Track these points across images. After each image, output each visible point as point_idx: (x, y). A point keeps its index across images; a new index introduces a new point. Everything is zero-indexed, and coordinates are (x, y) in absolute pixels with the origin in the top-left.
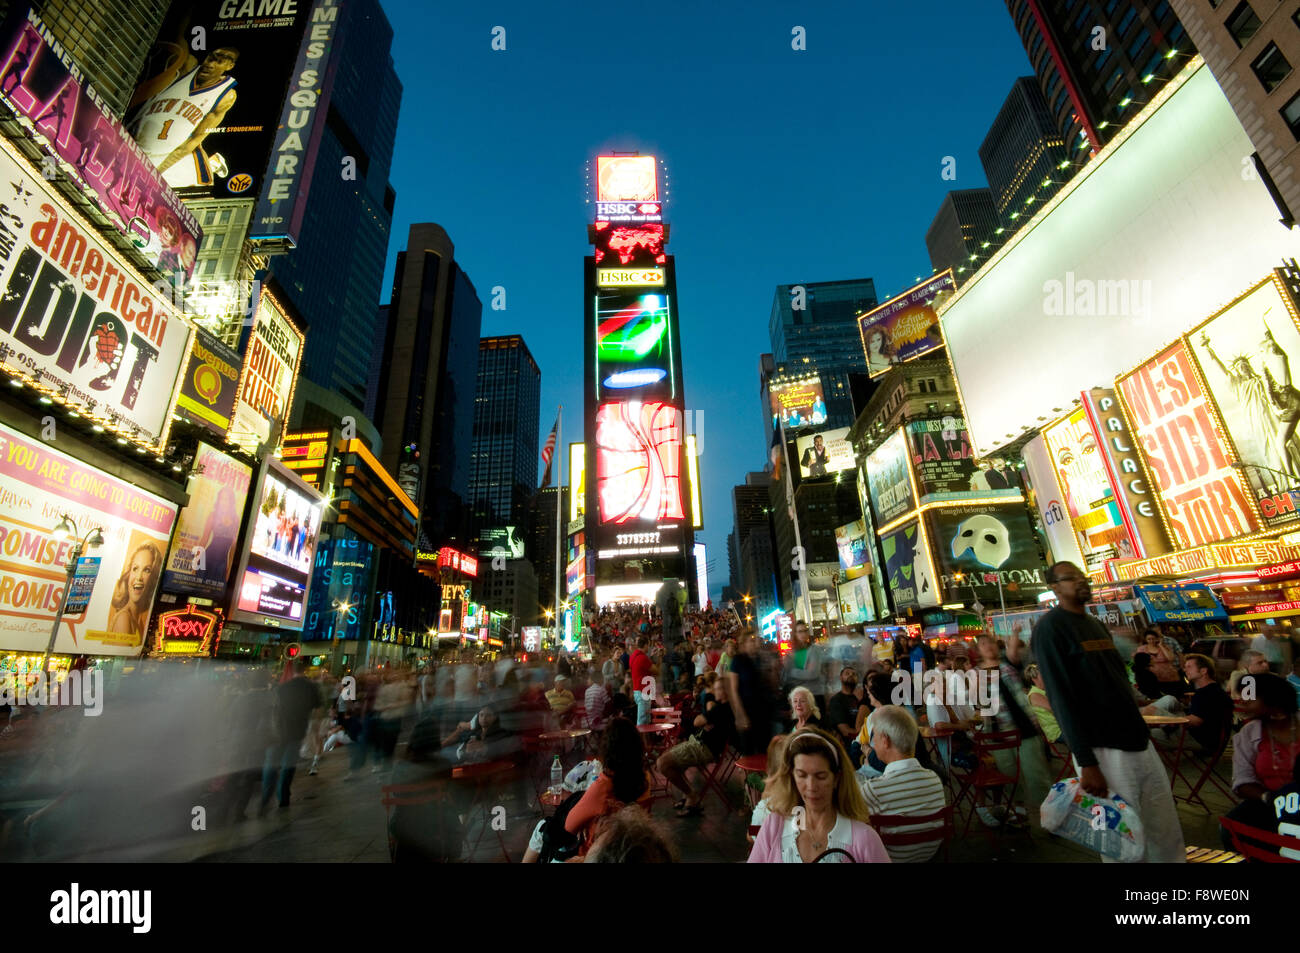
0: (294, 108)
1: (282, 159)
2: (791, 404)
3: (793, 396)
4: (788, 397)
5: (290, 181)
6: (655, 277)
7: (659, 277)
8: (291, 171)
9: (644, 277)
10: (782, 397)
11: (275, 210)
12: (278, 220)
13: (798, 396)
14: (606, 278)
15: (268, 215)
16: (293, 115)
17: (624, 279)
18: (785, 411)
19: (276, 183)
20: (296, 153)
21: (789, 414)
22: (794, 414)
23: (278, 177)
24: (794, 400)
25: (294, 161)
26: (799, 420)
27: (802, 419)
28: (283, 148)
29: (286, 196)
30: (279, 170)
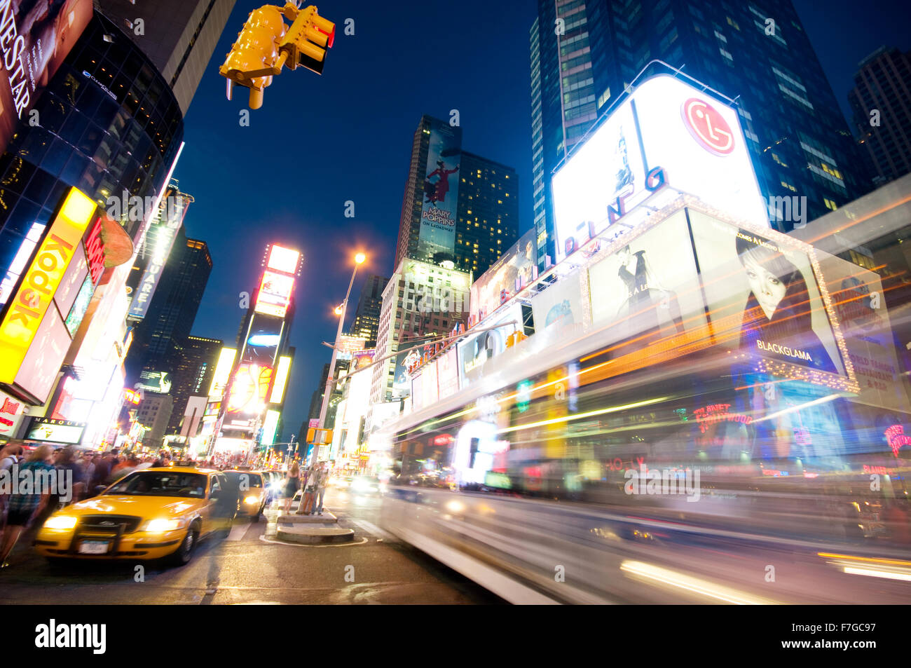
0: (153, 264)
1: (146, 285)
5: (147, 295)
8: (149, 291)
11: (140, 305)
12: (141, 310)
15: (137, 307)
16: (153, 267)
19: (141, 294)
20: (152, 284)
23: (143, 292)
25: (150, 287)
28: (146, 280)
29: (145, 301)
30: (144, 290)
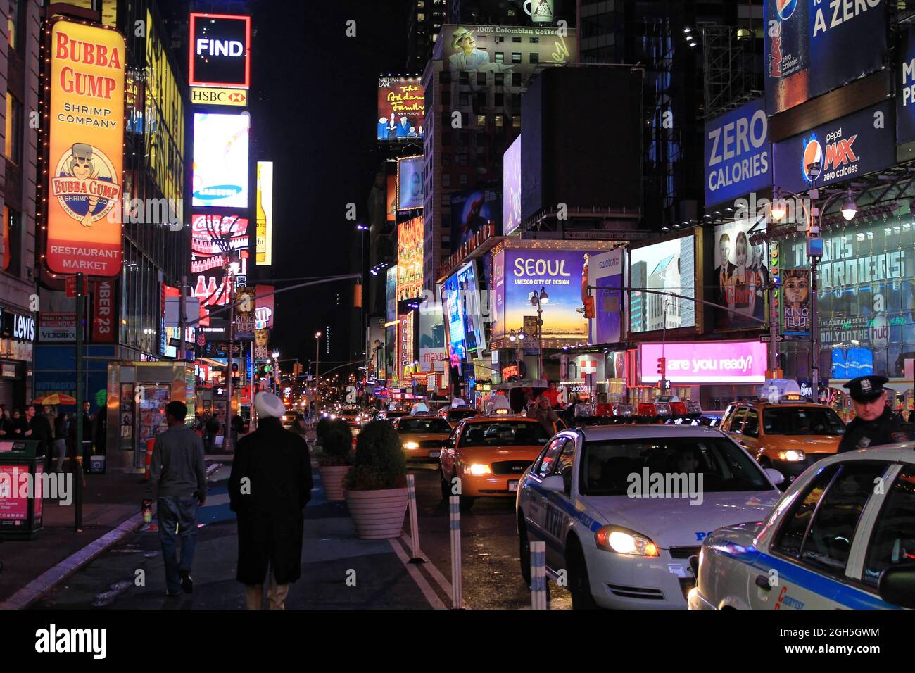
2: (401, 108)
3: (406, 98)
4: (399, 98)
6: (239, 98)
7: (243, 98)
9: (230, 97)
10: (391, 97)
13: (412, 98)
14: (197, 98)
17: (213, 98)
18: (393, 116)
21: (397, 122)
22: (404, 120)
24: (405, 103)
26: (408, 131)
27: (412, 129)
